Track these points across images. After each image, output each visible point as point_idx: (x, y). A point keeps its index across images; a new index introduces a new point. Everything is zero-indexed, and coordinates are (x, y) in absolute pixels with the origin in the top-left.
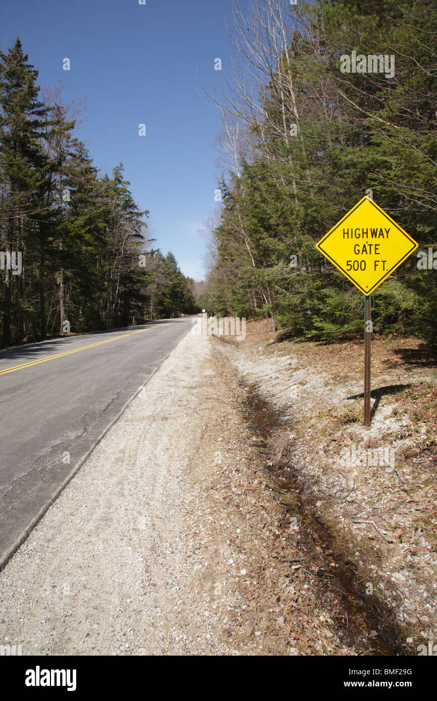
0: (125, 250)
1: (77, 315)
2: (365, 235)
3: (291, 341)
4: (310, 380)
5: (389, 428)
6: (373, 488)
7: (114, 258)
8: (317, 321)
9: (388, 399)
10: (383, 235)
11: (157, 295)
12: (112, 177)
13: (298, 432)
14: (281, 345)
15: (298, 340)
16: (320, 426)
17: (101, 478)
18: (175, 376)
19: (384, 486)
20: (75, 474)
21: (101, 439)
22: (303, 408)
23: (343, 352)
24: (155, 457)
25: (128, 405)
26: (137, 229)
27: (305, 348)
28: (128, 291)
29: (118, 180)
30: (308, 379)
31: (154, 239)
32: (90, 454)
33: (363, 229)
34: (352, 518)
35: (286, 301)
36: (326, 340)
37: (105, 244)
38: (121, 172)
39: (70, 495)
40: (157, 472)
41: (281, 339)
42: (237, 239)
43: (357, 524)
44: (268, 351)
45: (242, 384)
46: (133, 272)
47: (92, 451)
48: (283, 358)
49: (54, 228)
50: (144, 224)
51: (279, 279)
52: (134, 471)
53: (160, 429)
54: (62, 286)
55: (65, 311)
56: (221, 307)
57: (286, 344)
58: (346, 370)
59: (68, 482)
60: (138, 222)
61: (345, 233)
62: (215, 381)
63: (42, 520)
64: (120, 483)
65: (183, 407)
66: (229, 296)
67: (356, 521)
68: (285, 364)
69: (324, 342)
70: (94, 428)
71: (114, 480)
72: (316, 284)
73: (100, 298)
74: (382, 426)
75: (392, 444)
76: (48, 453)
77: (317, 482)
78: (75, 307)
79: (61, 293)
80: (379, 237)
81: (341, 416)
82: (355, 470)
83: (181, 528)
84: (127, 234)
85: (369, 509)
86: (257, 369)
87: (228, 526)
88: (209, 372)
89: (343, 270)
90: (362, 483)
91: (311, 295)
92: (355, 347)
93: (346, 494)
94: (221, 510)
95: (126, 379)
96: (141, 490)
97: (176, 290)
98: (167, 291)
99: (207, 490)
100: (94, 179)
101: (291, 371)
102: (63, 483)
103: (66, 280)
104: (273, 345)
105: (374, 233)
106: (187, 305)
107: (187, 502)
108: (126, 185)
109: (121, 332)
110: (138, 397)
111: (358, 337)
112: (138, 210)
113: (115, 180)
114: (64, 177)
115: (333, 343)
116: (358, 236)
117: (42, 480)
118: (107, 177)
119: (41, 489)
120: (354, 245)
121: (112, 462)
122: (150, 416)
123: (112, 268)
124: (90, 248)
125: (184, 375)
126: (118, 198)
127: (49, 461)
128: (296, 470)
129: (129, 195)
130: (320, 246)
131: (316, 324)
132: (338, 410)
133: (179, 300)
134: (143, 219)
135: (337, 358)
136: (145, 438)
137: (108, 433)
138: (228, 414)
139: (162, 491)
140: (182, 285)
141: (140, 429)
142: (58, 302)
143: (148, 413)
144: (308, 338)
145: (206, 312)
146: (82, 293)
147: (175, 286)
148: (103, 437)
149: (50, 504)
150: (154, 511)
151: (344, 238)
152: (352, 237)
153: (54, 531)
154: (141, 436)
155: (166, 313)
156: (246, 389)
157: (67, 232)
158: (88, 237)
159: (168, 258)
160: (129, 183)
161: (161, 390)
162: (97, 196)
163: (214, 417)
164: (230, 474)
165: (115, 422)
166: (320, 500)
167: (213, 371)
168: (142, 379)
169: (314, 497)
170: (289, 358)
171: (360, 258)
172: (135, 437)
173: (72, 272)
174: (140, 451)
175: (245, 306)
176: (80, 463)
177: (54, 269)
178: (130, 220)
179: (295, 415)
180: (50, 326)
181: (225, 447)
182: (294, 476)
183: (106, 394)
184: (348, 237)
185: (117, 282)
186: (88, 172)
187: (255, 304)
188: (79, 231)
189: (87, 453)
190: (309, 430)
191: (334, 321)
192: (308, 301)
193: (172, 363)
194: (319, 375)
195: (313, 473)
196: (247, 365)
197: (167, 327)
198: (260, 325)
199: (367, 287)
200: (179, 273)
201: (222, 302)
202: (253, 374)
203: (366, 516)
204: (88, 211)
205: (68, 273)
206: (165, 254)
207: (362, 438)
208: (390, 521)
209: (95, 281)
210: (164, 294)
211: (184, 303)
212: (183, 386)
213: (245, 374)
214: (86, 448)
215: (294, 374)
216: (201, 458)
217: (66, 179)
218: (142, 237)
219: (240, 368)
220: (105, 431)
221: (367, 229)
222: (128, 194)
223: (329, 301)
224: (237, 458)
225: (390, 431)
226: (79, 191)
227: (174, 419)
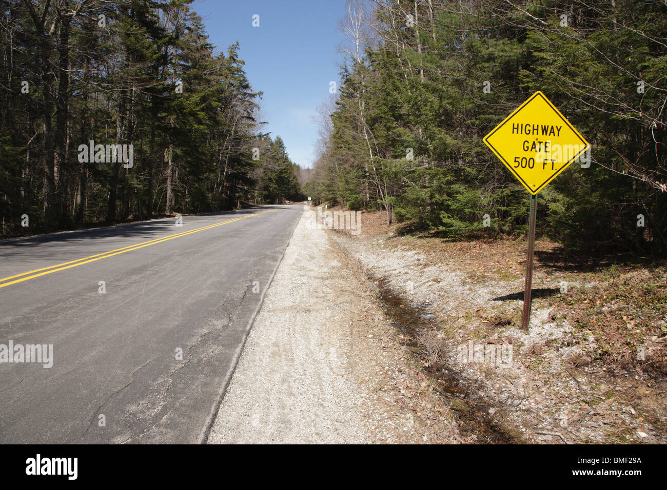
0: (236, 132)
1: (184, 195)
2: (535, 131)
3: (414, 235)
4: (445, 278)
5: (551, 334)
6: (547, 397)
7: (224, 139)
8: (445, 217)
9: (541, 303)
10: (553, 132)
11: (263, 180)
12: (227, 56)
13: (447, 332)
14: (403, 239)
15: (421, 235)
16: (471, 327)
17: (263, 374)
18: (302, 265)
19: (559, 395)
20: (235, 368)
21: (250, 329)
22: (445, 306)
23: (472, 250)
24: (312, 353)
25: (265, 294)
26: (249, 111)
27: (431, 244)
28: (236, 174)
29: (233, 59)
30: (442, 276)
31: (266, 122)
32: (244, 346)
33: (534, 125)
34: (534, 428)
35: (414, 195)
36: (454, 237)
37: (217, 123)
38: (236, 50)
39: (238, 392)
40: (319, 370)
41: (402, 233)
42: (355, 128)
43: (542, 435)
44: (390, 244)
45: (371, 277)
46: (241, 154)
47: (245, 343)
48: (410, 253)
49: (168, 103)
50: (256, 106)
51: (406, 172)
52: (295, 367)
53: (307, 322)
54: (170, 163)
55: (173, 190)
56: (330, 196)
57: (408, 238)
58: (482, 269)
59: (231, 378)
60: (251, 104)
61: (515, 128)
62: (343, 272)
63: (216, 420)
64: (284, 380)
65: (322, 299)
66: (340, 184)
67: (540, 432)
68: (413, 259)
69: (450, 239)
70: (239, 316)
71: (277, 377)
72: (447, 178)
73: (207, 178)
74: (542, 331)
75: (558, 351)
76: (199, 343)
77: (481, 387)
78: (183, 187)
79: (169, 171)
80: (550, 135)
81: (491, 317)
82: (521, 376)
83: (363, 433)
84: (239, 116)
85: (549, 420)
86: (383, 263)
87: (412, 433)
88: (335, 263)
89: (510, 166)
90: (534, 391)
91: (440, 190)
92: (484, 246)
93: (518, 401)
94: (398, 414)
95: (254, 266)
96: (309, 389)
97: (283, 175)
98: (274, 176)
99: (375, 391)
100: (209, 56)
101: (421, 267)
102: (227, 378)
103: (176, 158)
104: (395, 239)
105: (545, 130)
106: (292, 192)
107: (359, 404)
108: (241, 65)
109: (230, 216)
110: (273, 286)
111: (485, 235)
112: (252, 91)
113: (230, 58)
114: (180, 52)
115: (459, 240)
116: (528, 132)
117: (202, 373)
118: (223, 55)
119: (205, 384)
120: (524, 141)
121: (269, 356)
122: (292, 307)
123: (222, 149)
124: (202, 127)
125: (311, 264)
126: (232, 77)
127: (203, 351)
128: (455, 373)
129: (243, 75)
130: (488, 140)
131: (445, 220)
132: (488, 312)
133: (285, 186)
134: (256, 100)
135: (467, 256)
136: (294, 330)
137: (255, 324)
138: (369, 309)
139: (331, 391)
140: (289, 171)
141: (286, 321)
142: (164, 181)
143: (288, 303)
144: (431, 234)
145: (312, 200)
146: (190, 173)
147: (281, 172)
148: (251, 328)
149: (220, 402)
150: (331, 413)
151: (513, 133)
152: (522, 133)
153: (233, 434)
154: (289, 328)
155: (271, 199)
156: (376, 283)
157: (181, 108)
158: (202, 115)
159: (276, 142)
160: (244, 63)
161: (293, 279)
162: (211, 74)
163: (355, 312)
164: (394, 375)
165: (258, 312)
166: (493, 407)
167: (338, 261)
168: (270, 266)
169: (485, 403)
170: (416, 254)
171: (528, 155)
172: (282, 329)
173: (182, 150)
174: (294, 346)
175: (358, 196)
176: (236, 355)
177: (164, 145)
178: (242, 101)
179: (437, 313)
180: (155, 205)
181: (378, 345)
182: (454, 379)
183: (239, 281)
184: (517, 133)
185: (225, 164)
186: (204, 49)
187: (368, 195)
188: (194, 108)
189: (241, 345)
190: (459, 331)
191: (462, 219)
192: (437, 196)
193: (294, 251)
194: (454, 274)
195: (475, 377)
196: (370, 257)
197: (276, 213)
198: (374, 217)
199: (534, 186)
200: (287, 159)
201: (331, 191)
202: (379, 268)
203: (550, 427)
204: (202, 90)
205: (178, 151)
206: (273, 138)
207: (522, 343)
208: (578, 434)
209: (205, 161)
210: (270, 179)
211: (289, 189)
212: (314, 277)
213: (370, 267)
214: (238, 340)
215: (425, 270)
216: (357, 355)
217: (182, 54)
218: (253, 120)
219: (364, 261)
220: (251, 321)
221: (538, 126)
222: (242, 73)
223: (459, 197)
224: (396, 357)
225: (553, 337)
226: (194, 67)
227: (317, 311)
